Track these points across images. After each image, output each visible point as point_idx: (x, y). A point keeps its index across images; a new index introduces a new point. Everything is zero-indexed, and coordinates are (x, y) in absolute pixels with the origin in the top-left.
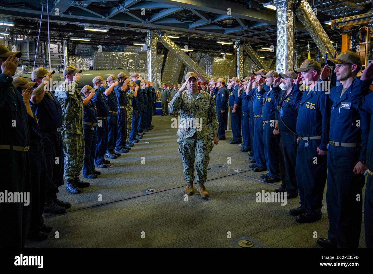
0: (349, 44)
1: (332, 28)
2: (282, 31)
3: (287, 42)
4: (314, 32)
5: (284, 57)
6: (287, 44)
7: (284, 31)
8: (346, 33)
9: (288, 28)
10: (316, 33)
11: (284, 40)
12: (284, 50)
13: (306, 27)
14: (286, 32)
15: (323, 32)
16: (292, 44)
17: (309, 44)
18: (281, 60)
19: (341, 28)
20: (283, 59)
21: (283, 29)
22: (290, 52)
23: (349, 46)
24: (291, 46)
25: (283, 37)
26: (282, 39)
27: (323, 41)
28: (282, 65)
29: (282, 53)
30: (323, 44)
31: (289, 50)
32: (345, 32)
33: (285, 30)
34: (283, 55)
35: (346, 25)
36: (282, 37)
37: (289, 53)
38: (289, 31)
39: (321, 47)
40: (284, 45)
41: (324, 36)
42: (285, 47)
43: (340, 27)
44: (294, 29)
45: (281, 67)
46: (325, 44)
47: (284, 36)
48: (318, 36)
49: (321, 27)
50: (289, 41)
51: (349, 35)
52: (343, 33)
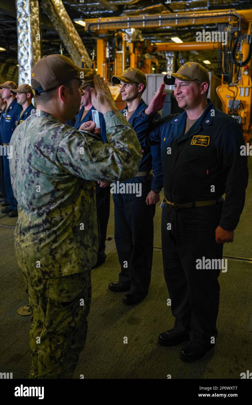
0: (105, 51)
1: (86, 29)
2: (24, 28)
3: (32, 44)
4: (65, 33)
5: (29, 64)
6: (32, 46)
7: (27, 27)
8: (101, 38)
9: (32, 24)
10: (67, 34)
11: (28, 40)
12: (28, 53)
13: (54, 24)
14: (29, 29)
15: (75, 33)
16: (39, 46)
17: (62, 49)
18: (25, 68)
19: (97, 31)
20: (28, 67)
21: (25, 24)
22: (37, 58)
23: (105, 55)
24: (37, 48)
25: (26, 36)
26: (25, 38)
27: (75, 45)
28: (26, 74)
29: (25, 57)
30: (75, 49)
31: (35, 55)
32: (100, 36)
33: (29, 26)
34: (27, 61)
35: (101, 28)
36: (24, 35)
37: (35, 59)
38: (34, 28)
39: (73, 53)
40: (28, 46)
41: (76, 39)
42: (29, 50)
43: (95, 29)
44: (40, 26)
45: (26, 78)
46: (78, 50)
47: (27, 34)
48: (69, 38)
49: (73, 27)
50: (35, 42)
51: (105, 41)
52: (98, 37)
